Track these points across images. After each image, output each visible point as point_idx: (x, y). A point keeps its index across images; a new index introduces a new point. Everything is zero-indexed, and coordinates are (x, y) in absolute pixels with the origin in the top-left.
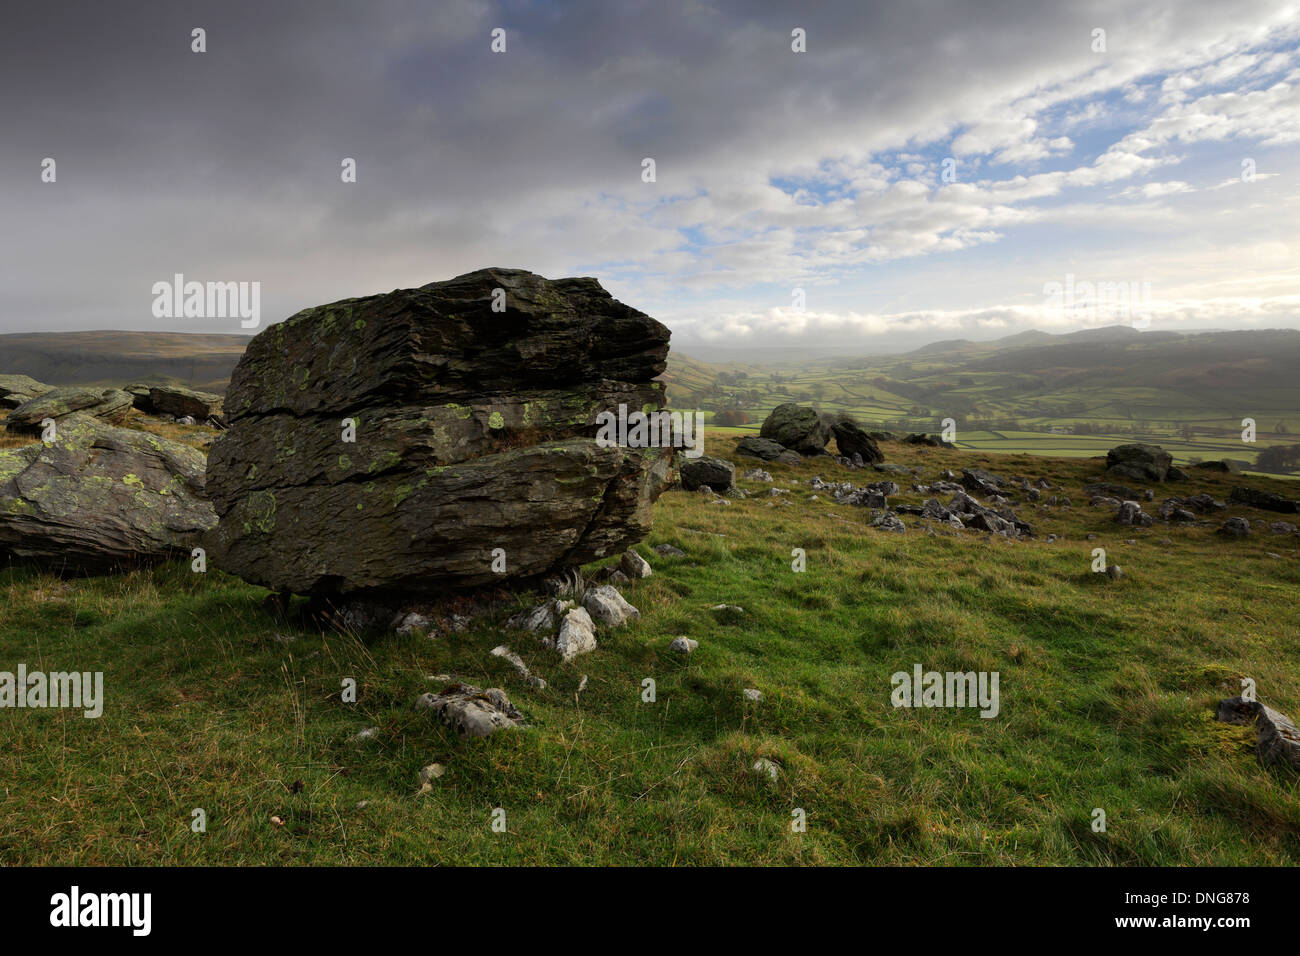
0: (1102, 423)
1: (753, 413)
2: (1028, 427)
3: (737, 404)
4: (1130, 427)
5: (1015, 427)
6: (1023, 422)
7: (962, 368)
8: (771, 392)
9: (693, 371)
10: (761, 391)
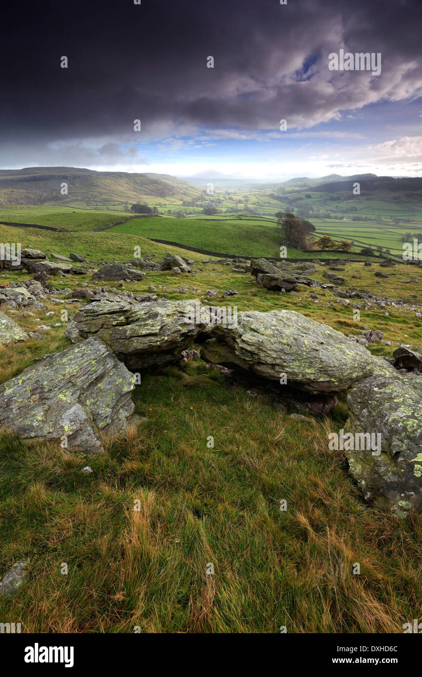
0: (364, 216)
1: (220, 209)
2: (335, 217)
3: (212, 205)
4: (374, 218)
5: (329, 217)
6: (333, 215)
7: (305, 190)
8: (226, 200)
9: (191, 189)
10: (222, 199)
